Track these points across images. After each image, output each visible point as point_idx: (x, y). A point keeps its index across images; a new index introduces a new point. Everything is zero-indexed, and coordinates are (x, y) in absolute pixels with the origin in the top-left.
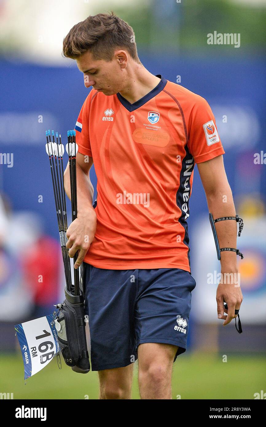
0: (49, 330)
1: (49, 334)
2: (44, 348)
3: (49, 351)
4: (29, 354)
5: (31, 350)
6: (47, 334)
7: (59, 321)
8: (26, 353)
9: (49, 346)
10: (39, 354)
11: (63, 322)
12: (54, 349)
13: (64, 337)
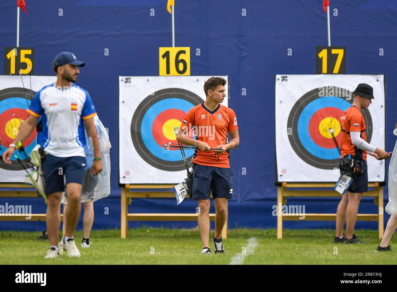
0: (184, 188)
1: (184, 189)
2: (182, 193)
3: (184, 194)
4: (178, 196)
5: (178, 195)
6: (183, 189)
7: (185, 184)
8: (177, 196)
9: (184, 192)
10: (181, 196)
11: (186, 184)
12: (186, 193)
13: (187, 189)
